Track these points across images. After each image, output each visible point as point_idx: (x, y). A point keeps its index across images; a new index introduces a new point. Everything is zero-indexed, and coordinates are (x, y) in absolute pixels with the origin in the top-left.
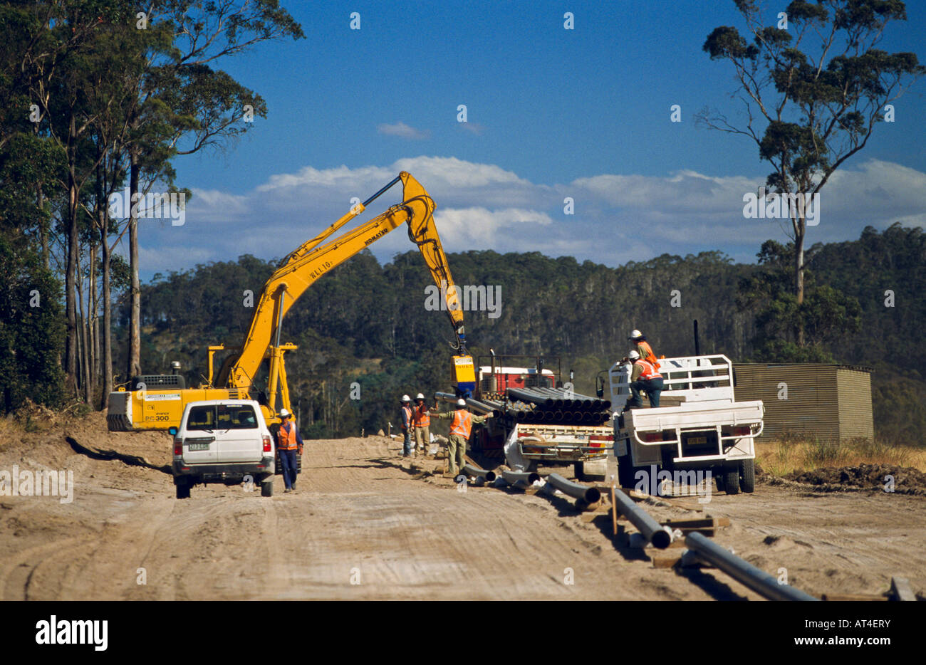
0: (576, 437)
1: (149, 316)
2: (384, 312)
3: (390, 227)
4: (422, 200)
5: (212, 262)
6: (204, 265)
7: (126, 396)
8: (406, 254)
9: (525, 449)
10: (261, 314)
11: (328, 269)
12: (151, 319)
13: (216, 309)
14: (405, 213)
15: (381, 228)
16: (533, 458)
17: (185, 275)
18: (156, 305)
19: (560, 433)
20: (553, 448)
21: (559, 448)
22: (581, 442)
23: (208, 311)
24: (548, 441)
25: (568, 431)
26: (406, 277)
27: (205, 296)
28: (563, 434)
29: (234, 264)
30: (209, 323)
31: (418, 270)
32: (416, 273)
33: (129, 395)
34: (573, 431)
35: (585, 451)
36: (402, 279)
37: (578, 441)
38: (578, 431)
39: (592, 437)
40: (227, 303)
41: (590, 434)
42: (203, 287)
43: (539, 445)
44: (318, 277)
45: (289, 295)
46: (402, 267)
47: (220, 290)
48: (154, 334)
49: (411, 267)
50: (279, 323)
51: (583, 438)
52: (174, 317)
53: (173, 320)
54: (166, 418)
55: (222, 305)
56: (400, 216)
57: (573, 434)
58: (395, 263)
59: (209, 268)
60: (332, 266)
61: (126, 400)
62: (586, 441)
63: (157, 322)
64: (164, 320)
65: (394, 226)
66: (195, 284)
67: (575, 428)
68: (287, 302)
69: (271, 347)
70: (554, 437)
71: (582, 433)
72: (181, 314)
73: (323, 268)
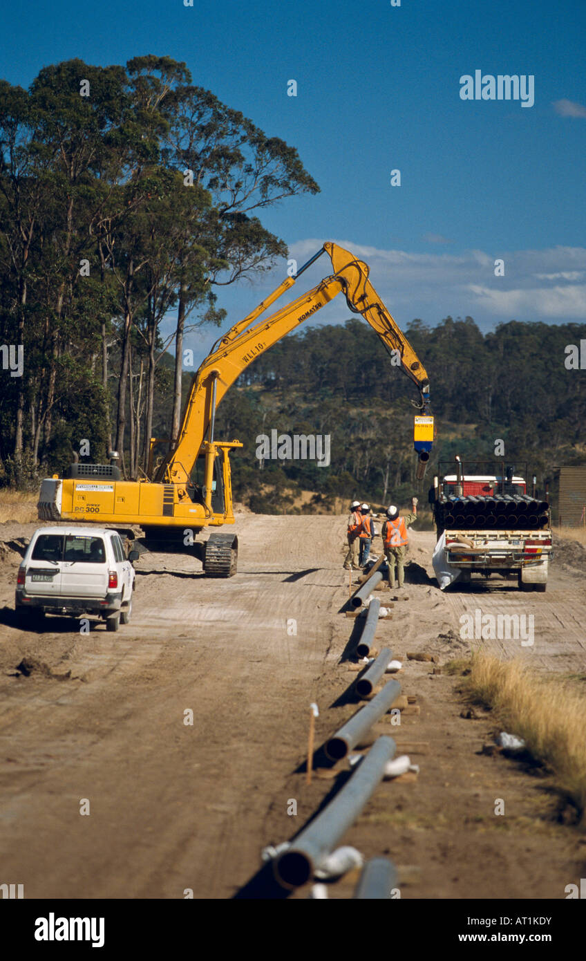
0: (510, 543)
1: (259, 374)
2: (482, 379)
3: (323, 301)
4: (354, 265)
5: (321, 325)
6: (313, 328)
7: (57, 483)
8: (508, 324)
9: (453, 557)
10: (194, 404)
11: (261, 351)
12: (261, 377)
13: (322, 370)
14: (339, 284)
15: (314, 303)
16: (462, 566)
17: (295, 336)
18: (266, 363)
19: (492, 538)
20: (483, 555)
21: (490, 555)
22: (515, 547)
23: (315, 372)
24: (479, 547)
25: (501, 536)
26: (506, 346)
27: (313, 357)
28: (496, 540)
29: (342, 328)
30: (315, 383)
31: (517, 341)
32: (515, 343)
33: (59, 483)
34: (506, 536)
35: (518, 557)
36: (501, 347)
37: (512, 547)
38: (512, 536)
39: (527, 543)
40: (333, 365)
41: (525, 538)
42: (311, 349)
43: (469, 553)
44: (251, 360)
45: (222, 381)
46: (503, 337)
47: (327, 353)
48: (263, 392)
49: (511, 337)
50: (213, 414)
51: (518, 544)
52: (283, 376)
53: (281, 378)
54: (97, 510)
55: (328, 367)
56: (334, 288)
57: (506, 540)
58: (497, 332)
59: (318, 330)
60: (265, 347)
61: (57, 488)
62: (521, 546)
63: (266, 381)
64: (273, 378)
65: (328, 299)
66: (304, 345)
67: (509, 532)
68: (220, 390)
69: (206, 442)
70: (486, 543)
71: (517, 538)
72: (288, 374)
73: (255, 351)
